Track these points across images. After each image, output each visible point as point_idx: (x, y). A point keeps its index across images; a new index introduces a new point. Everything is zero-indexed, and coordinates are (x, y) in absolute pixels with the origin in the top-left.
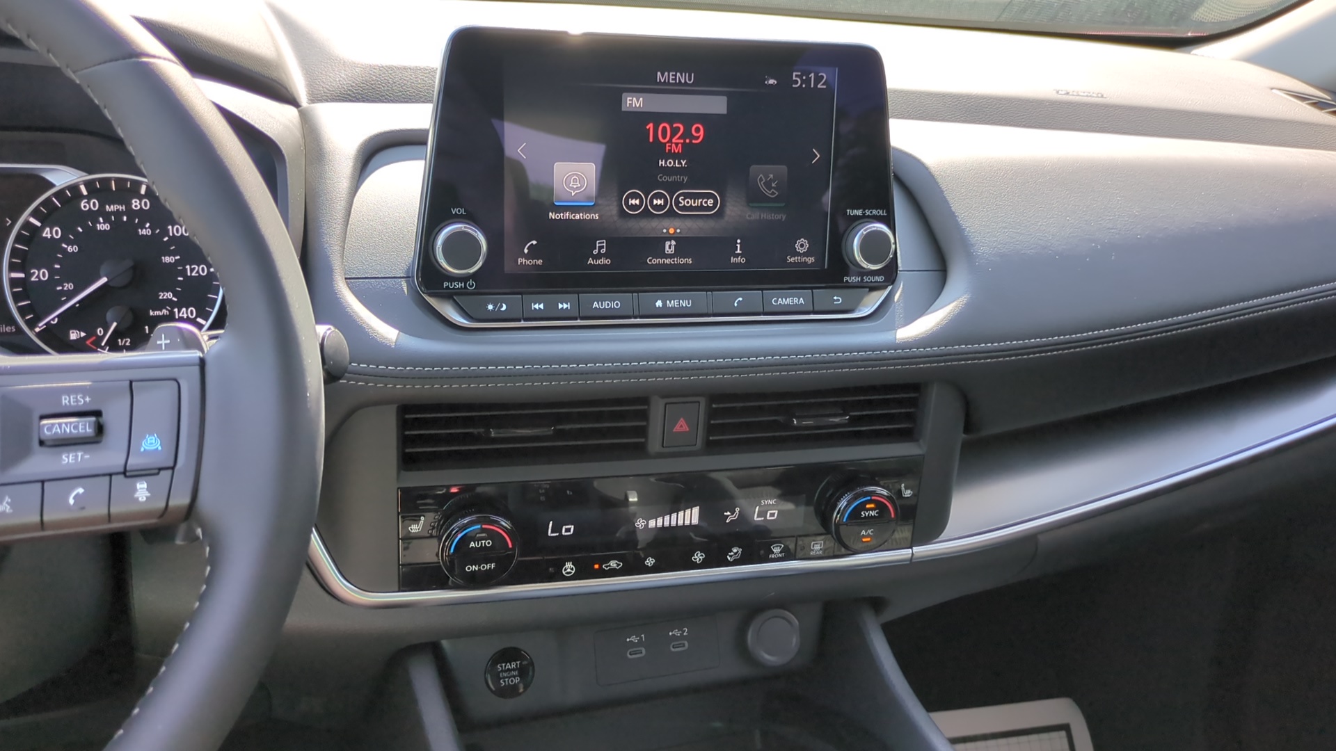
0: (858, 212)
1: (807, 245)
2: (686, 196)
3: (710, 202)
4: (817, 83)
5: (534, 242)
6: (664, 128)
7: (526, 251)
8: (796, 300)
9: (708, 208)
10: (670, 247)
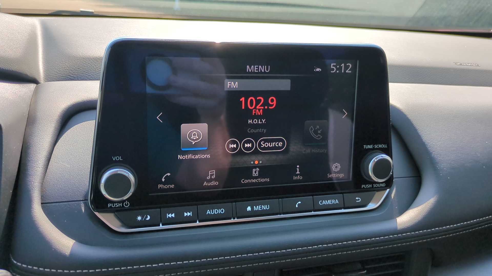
0: (370, 147)
1: (339, 167)
2: (265, 141)
3: (280, 144)
4: (345, 70)
5: (169, 174)
6: (252, 100)
7: (163, 180)
8: (333, 201)
9: (279, 148)
10: (255, 172)
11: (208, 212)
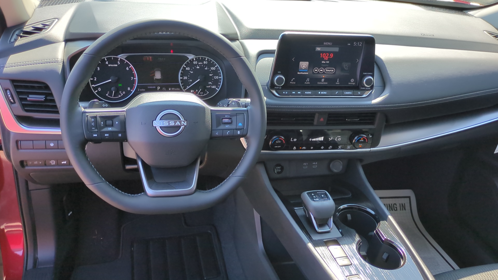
0: (366, 74)
1: (353, 80)
2: (328, 69)
3: (333, 70)
4: (359, 45)
5: (294, 79)
6: (324, 54)
7: (292, 80)
8: (350, 93)
9: (332, 72)
10: (323, 80)
11: (306, 93)
